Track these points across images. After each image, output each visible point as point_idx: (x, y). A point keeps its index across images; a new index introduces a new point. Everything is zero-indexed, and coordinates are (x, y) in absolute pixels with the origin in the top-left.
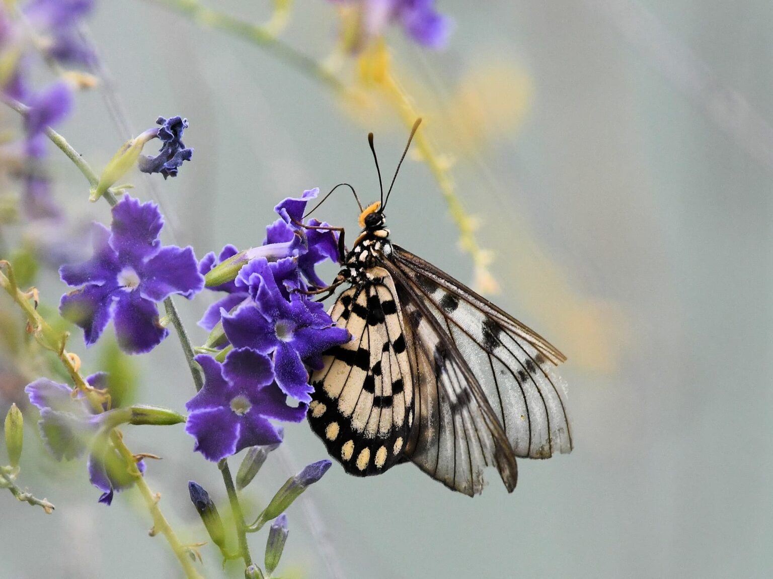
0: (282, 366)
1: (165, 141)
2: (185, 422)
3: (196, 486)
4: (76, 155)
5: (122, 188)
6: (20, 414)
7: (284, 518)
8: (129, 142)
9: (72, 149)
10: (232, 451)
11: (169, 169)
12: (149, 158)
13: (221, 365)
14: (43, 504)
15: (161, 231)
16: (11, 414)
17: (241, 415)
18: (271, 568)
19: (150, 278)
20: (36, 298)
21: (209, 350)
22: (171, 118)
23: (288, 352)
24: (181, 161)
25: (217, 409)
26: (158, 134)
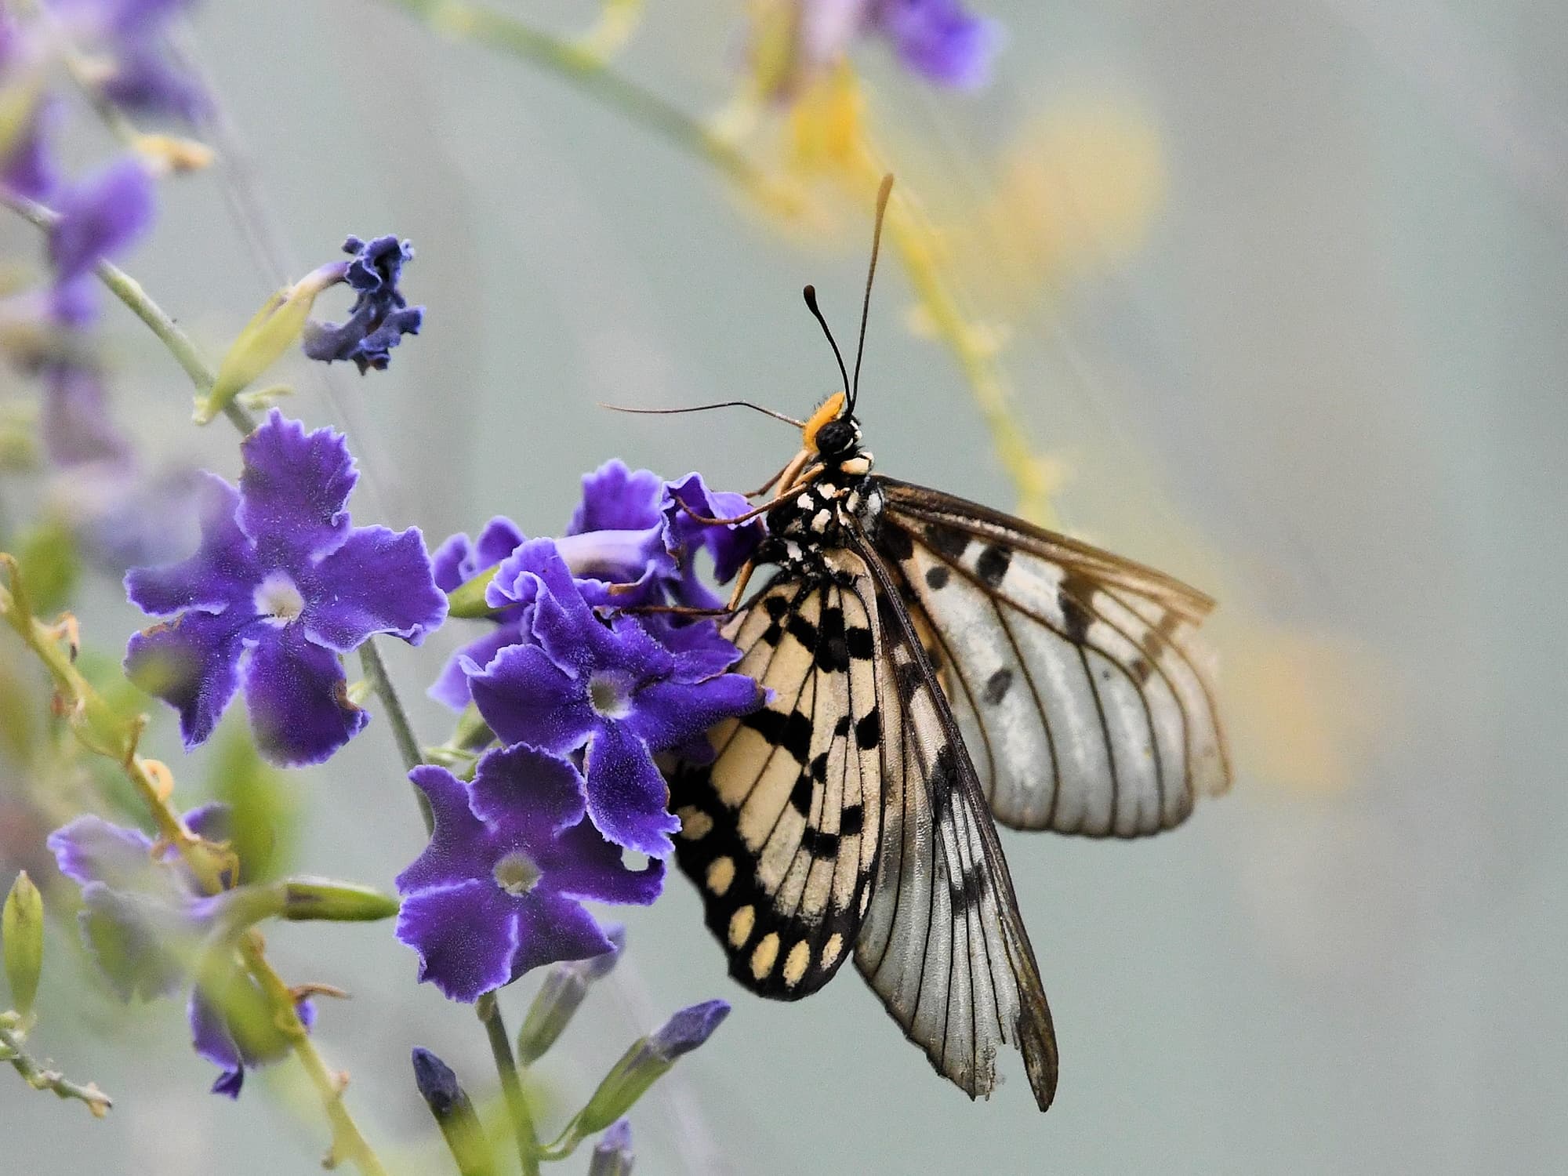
1: (362, 290)
2: (396, 917)
3: (428, 1058)
4: (164, 319)
5: (266, 394)
6: (37, 896)
7: (624, 1128)
8: (281, 292)
9: (155, 307)
10: (504, 975)
11: (371, 353)
12: (325, 328)
13: (468, 786)
14: (87, 1095)
15: (352, 493)
16: (16, 896)
17: (520, 895)
19: (326, 597)
20: (74, 638)
22: (376, 239)
23: (620, 742)
24: (397, 334)
25: (464, 884)
26: (348, 275)
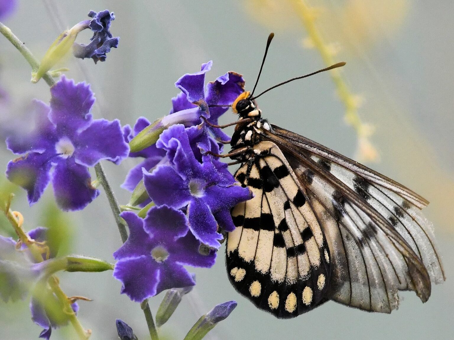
0: (195, 217)
1: (95, 31)
2: (113, 270)
3: (122, 323)
4: (20, 43)
5: (59, 71)
8: (65, 32)
9: (17, 38)
10: (154, 293)
11: (99, 55)
12: (82, 46)
13: (143, 220)
15: (93, 107)
17: (160, 262)
19: (83, 146)
21: (132, 208)
22: (101, 12)
23: (200, 205)
24: (109, 48)
25: (140, 257)
26: (90, 25)
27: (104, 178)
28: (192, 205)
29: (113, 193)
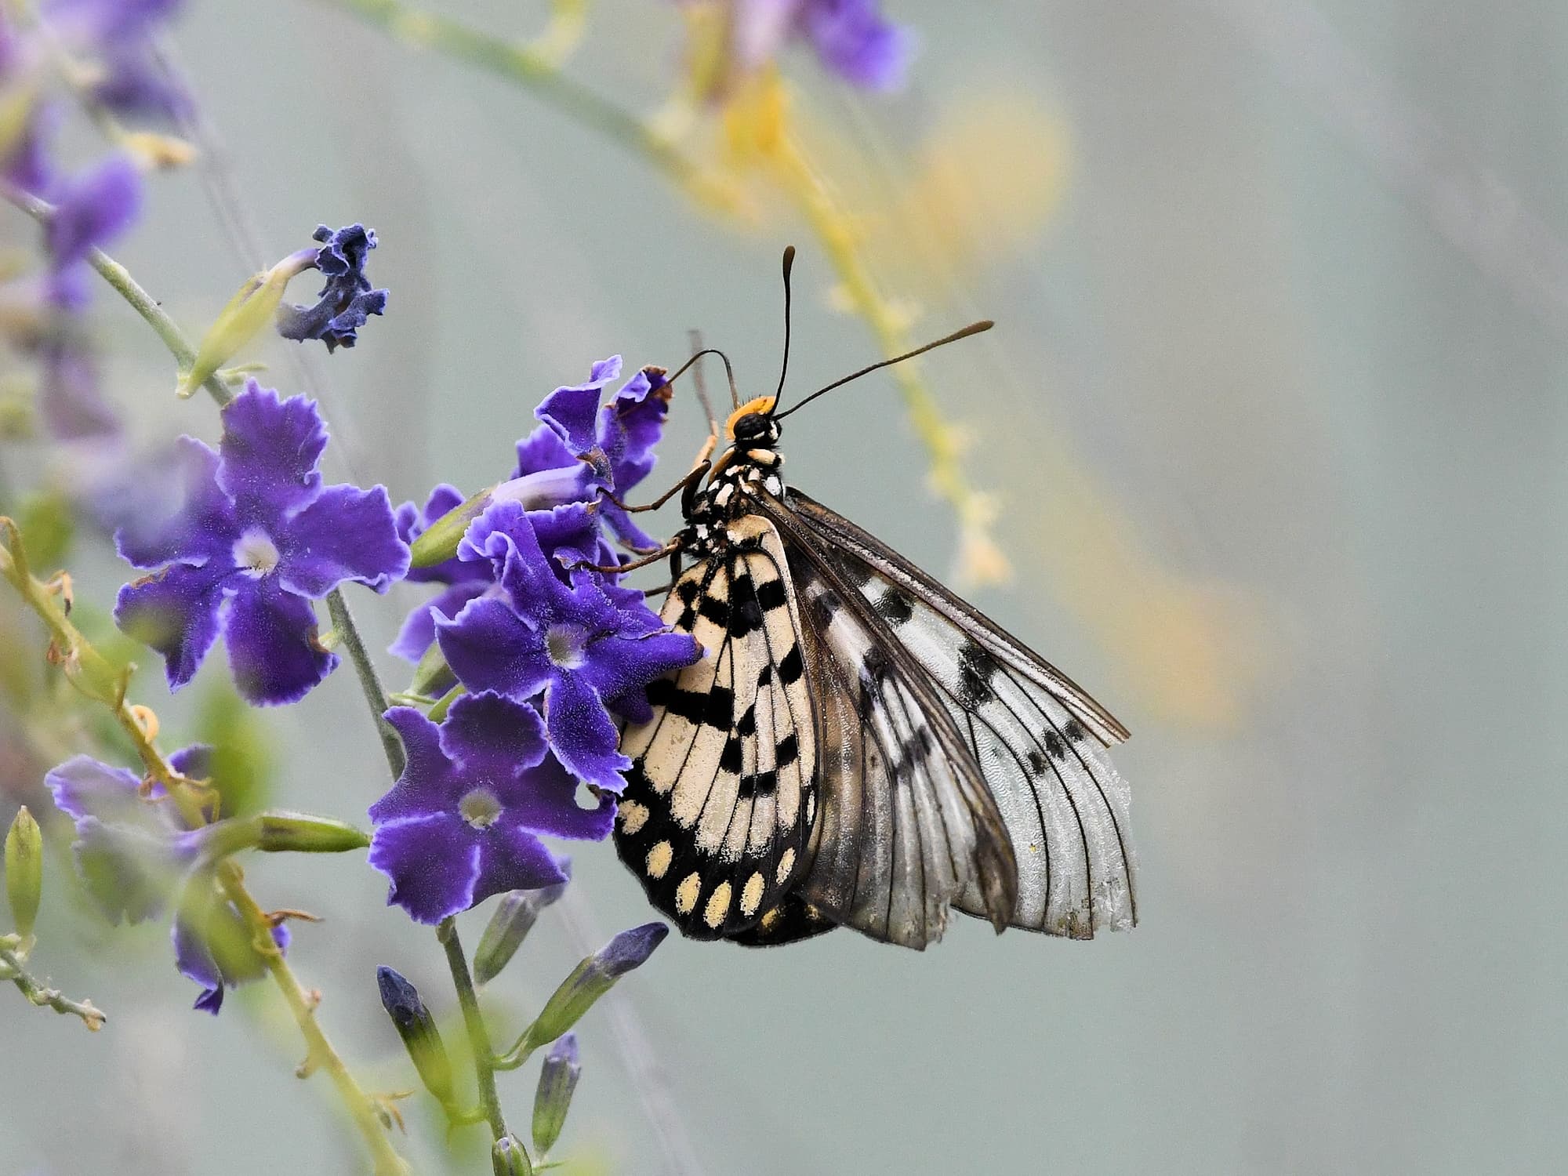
0: (564, 718)
1: (331, 274)
2: (368, 846)
3: (392, 976)
4: (149, 302)
5: (240, 370)
6: (36, 828)
7: (571, 1040)
8: (257, 277)
9: (143, 292)
10: (466, 900)
11: (339, 332)
12: (298, 309)
13: (439, 727)
14: (82, 1011)
15: (323, 456)
16: (17, 829)
17: (483, 828)
18: (545, 1142)
19: (300, 549)
20: (68, 593)
21: (416, 699)
22: (344, 228)
23: (575, 688)
24: (363, 315)
25: (432, 816)
26: (318, 261)
27: (349, 626)
28: (555, 690)
29: (372, 662)
